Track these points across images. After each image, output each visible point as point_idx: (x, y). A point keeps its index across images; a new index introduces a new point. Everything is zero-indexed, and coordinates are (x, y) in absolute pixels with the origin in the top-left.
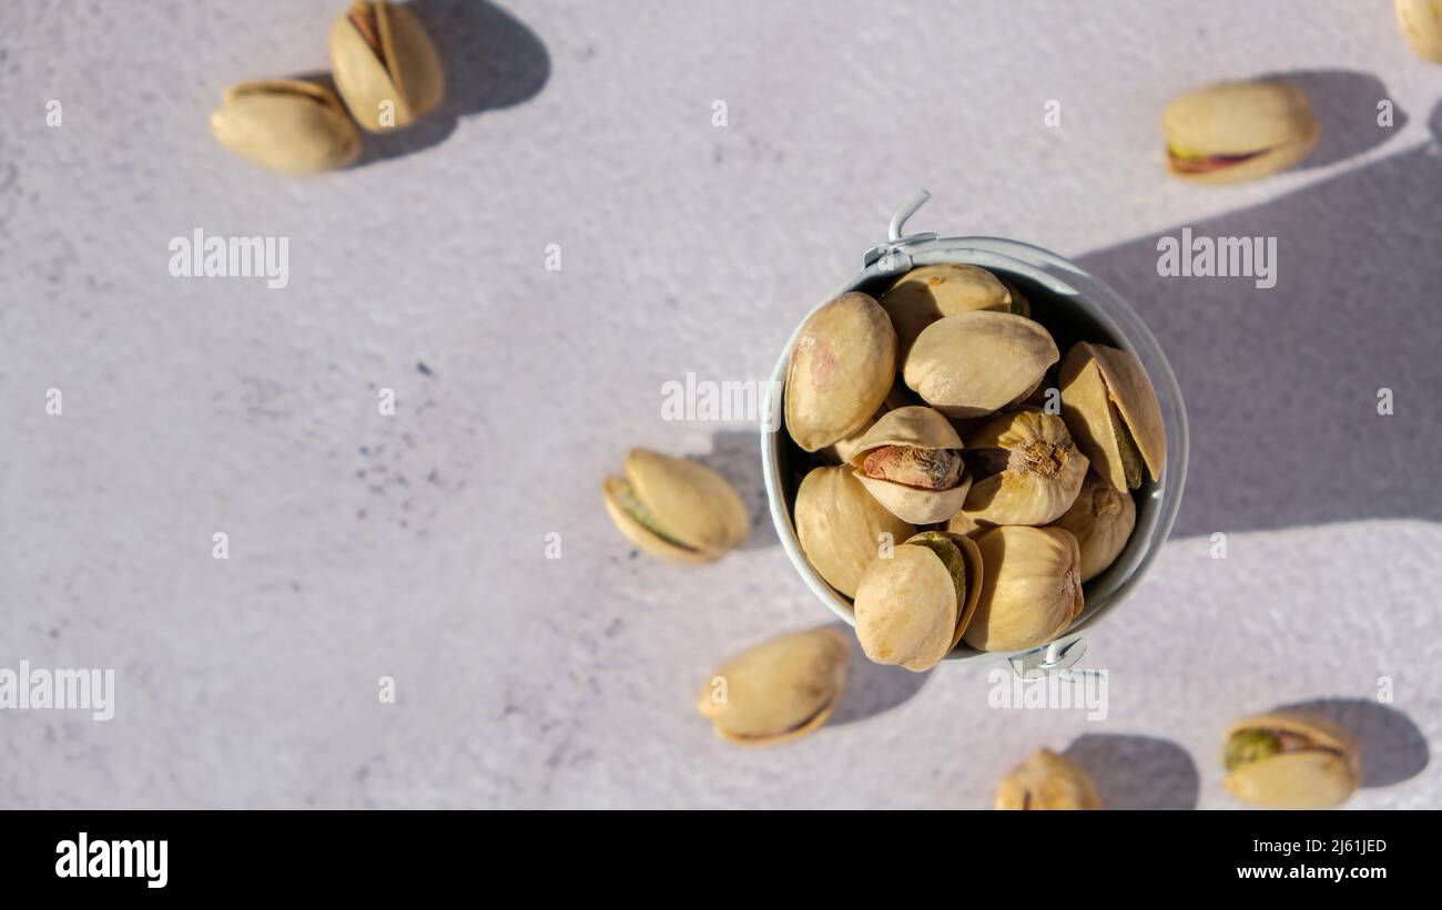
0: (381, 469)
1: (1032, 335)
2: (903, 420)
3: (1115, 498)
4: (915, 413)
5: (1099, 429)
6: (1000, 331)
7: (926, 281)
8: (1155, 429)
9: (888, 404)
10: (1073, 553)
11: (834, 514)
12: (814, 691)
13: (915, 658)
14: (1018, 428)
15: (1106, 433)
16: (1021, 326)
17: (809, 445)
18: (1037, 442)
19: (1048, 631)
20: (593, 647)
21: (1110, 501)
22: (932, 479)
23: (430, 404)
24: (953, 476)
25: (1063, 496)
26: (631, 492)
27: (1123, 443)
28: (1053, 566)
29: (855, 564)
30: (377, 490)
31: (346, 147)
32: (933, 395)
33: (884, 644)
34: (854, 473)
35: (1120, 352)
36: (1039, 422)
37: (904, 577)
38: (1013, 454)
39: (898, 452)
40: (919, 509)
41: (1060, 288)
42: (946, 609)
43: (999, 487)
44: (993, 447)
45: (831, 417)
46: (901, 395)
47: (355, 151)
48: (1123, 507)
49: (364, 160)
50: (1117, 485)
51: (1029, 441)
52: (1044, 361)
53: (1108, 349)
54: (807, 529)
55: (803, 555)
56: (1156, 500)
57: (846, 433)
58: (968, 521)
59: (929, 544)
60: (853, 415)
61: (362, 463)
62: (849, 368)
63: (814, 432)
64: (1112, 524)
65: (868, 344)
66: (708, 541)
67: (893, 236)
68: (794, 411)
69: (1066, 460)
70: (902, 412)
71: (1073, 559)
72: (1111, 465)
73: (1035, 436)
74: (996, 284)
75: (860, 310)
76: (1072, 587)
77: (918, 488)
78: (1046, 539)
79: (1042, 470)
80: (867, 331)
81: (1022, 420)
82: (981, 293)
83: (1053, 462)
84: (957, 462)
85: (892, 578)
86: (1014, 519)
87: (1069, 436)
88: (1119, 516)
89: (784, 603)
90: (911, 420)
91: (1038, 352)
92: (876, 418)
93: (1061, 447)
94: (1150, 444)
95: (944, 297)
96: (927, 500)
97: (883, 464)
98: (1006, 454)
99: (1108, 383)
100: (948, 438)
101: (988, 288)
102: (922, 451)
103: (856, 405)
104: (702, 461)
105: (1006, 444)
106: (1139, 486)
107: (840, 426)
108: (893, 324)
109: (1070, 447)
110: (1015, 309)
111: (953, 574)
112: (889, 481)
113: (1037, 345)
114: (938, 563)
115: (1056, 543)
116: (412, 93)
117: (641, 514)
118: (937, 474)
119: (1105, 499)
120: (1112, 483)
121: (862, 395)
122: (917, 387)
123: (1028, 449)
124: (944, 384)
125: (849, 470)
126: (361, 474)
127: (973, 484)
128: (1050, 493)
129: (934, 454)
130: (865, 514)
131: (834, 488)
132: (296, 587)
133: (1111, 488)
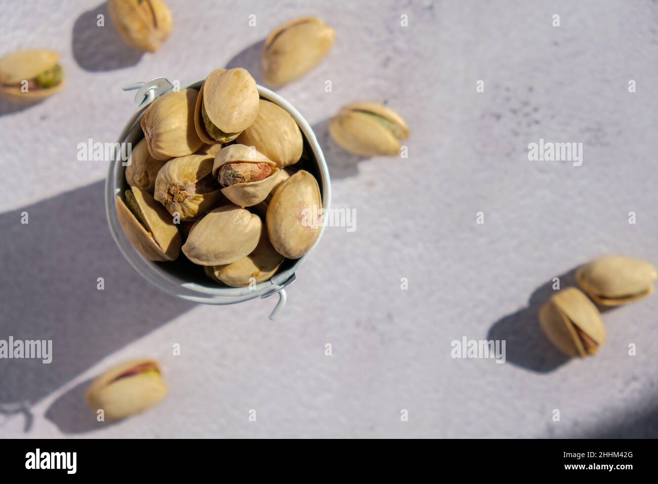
0: (527, 115)
1: (198, 257)
2: (254, 196)
3: (138, 183)
4: (249, 202)
5: (153, 216)
6: (215, 255)
7: (262, 273)
8: (124, 223)
9: (266, 204)
10: (152, 149)
11: (281, 140)
12: (276, 53)
13: (221, 75)
14: (194, 206)
15: (149, 215)
16: (205, 260)
17: (303, 173)
18: (183, 201)
19: (155, 105)
20: (395, 50)
21: (140, 181)
22: (232, 169)
23: (508, 155)
24: (222, 173)
25: (163, 176)
26: (393, 132)
27: (139, 212)
28: (159, 139)
29: (264, 117)
30: (526, 104)
31: (583, 276)
32: (243, 213)
33: (238, 78)
34: (275, 164)
35: (153, 260)
36: (184, 212)
37: (235, 114)
38: (194, 193)
39: (253, 178)
40: (235, 152)
41: (192, 286)
42: (210, 103)
43: (198, 174)
44: (206, 194)
45: (294, 190)
46: (260, 210)
47: (578, 276)
48: (133, 180)
49: (572, 273)
50: (137, 189)
51: (187, 201)
52: (189, 245)
53: (159, 259)
54: (294, 130)
55: (293, 116)
56: (118, 187)
57: (285, 184)
58: (212, 154)
59: (227, 135)
60: (283, 194)
61: (537, 116)
62: (290, 217)
63: (301, 181)
64: (136, 169)
65: (283, 233)
66: (349, 117)
67: (283, 292)
68: (314, 189)
69: (166, 196)
70: (256, 201)
71: (151, 146)
72: (142, 199)
73: (184, 204)
74: (224, 280)
75: (291, 249)
76: (148, 131)
77: (238, 162)
78: (166, 152)
79: (176, 187)
80: (284, 239)
81: (193, 211)
82: (231, 274)
83: (172, 193)
84: (221, 182)
85: (242, 112)
86: (186, 159)
87: (167, 209)
88: (134, 174)
89: (303, 96)
90: (250, 197)
91: (193, 248)
92: (271, 195)
93: (170, 202)
94: (125, 214)
95: (250, 267)
96: (232, 157)
97: (260, 171)
98: (198, 192)
99: (153, 241)
100: (229, 192)
101: (228, 277)
102: (241, 182)
103: (282, 199)
104: (362, 158)
105: (199, 197)
106: (126, 192)
107: (288, 187)
108: (272, 246)
109: (166, 203)
110: (211, 269)
111: (210, 122)
112: (254, 163)
113: (194, 253)
114: (219, 126)
115: (161, 151)
116: (555, 311)
117: (386, 122)
118: (230, 172)
119: (143, 181)
120: (140, 190)
121: (280, 205)
122: (252, 216)
123: (187, 197)
124: (238, 220)
125: (279, 165)
126: (536, 110)
127: (212, 172)
128: (170, 176)
129: (234, 182)
130: (264, 143)
131: (284, 154)
132: (556, 44)
133: (141, 188)
